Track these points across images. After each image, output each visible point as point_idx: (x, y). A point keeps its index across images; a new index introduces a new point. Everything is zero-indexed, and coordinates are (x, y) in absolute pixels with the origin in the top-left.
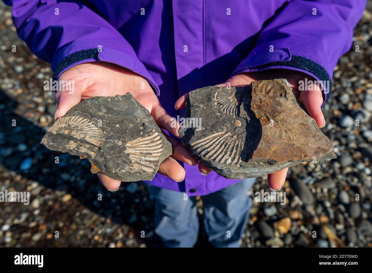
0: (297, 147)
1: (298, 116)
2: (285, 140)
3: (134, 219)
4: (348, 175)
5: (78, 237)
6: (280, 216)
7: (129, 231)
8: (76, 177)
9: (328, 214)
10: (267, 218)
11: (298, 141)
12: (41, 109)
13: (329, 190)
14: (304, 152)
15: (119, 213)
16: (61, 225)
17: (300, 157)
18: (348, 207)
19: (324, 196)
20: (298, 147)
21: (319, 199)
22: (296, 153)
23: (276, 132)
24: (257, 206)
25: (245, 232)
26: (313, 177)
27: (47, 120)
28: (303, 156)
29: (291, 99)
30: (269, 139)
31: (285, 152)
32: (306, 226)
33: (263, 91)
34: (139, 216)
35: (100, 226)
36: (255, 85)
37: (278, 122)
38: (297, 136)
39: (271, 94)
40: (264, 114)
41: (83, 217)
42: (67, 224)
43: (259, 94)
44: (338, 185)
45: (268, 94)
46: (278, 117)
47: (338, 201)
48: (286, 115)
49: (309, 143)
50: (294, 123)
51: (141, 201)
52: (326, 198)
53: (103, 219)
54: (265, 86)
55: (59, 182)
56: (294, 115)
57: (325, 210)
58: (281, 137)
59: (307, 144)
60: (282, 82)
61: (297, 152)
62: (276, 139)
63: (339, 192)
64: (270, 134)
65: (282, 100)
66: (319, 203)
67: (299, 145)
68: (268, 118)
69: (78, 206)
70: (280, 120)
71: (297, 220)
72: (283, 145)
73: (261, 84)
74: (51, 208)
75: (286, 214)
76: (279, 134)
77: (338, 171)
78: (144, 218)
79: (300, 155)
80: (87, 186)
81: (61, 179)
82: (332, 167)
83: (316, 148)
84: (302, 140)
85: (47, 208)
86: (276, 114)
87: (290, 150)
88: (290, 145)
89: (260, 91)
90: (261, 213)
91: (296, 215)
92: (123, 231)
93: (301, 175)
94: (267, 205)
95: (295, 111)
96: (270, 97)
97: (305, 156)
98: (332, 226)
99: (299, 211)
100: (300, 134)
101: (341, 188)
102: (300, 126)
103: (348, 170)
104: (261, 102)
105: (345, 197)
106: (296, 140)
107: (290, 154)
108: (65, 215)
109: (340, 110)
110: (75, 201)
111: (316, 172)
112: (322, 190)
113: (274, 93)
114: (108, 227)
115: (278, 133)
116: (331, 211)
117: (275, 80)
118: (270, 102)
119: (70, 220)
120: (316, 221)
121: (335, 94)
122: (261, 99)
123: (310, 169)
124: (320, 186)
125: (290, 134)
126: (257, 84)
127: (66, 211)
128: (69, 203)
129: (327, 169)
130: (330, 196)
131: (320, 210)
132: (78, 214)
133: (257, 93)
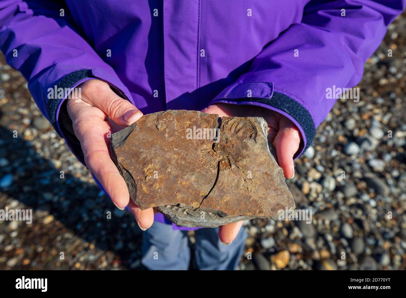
0: (253, 200)
1: (263, 164)
2: (242, 190)
3: (120, 245)
4: (351, 206)
5: (58, 264)
6: (278, 249)
7: (114, 259)
8: (60, 197)
9: (329, 249)
10: (264, 251)
11: (257, 192)
12: (27, 121)
13: (332, 222)
14: (260, 207)
15: (103, 239)
16: (40, 249)
17: (254, 213)
18: (351, 241)
19: (326, 229)
20: (255, 201)
21: (320, 231)
22: (251, 208)
23: (234, 180)
24: (253, 237)
25: (240, 265)
26: (314, 207)
27: (32, 133)
28: (258, 211)
29: (260, 143)
30: (224, 187)
31: (239, 204)
32: (305, 261)
33: (232, 128)
34: (126, 242)
35: (82, 253)
36: (226, 121)
37: (239, 168)
38: (257, 187)
39: (240, 134)
40: (227, 156)
41: (65, 241)
42: (47, 248)
43: (226, 133)
44: (341, 217)
45: (237, 133)
46: (240, 162)
47: (341, 234)
48: (250, 160)
49: (268, 197)
50: (257, 171)
51: (129, 226)
52: (328, 231)
53: (86, 245)
54: (236, 124)
55: (41, 202)
56: (259, 162)
57: (326, 243)
58: (237, 186)
59: (266, 198)
60: (255, 121)
61: (252, 206)
62: (231, 188)
63: (342, 225)
64: (226, 181)
65: (250, 143)
66: (320, 235)
67: (256, 198)
68: (229, 162)
69: (60, 229)
70: (242, 166)
71: (296, 254)
72: (238, 196)
73: (232, 121)
74: (29, 231)
75: (284, 246)
76: (237, 183)
77: (341, 202)
78: (131, 246)
79: (254, 210)
80: (71, 207)
81: (43, 198)
82: (335, 197)
83: (274, 205)
84: (261, 192)
85: (25, 230)
86: (240, 158)
87: (245, 203)
88: (247, 197)
89: (228, 129)
90: (258, 245)
91: (295, 248)
92: (107, 259)
93: (302, 205)
94: (264, 236)
95: (261, 158)
96: (238, 138)
97: (260, 212)
98: (333, 262)
99: (298, 244)
100: (261, 185)
101: (344, 220)
102: (263, 175)
103: (352, 201)
104: (227, 143)
105: (348, 231)
106: (254, 192)
107: (244, 208)
108: (45, 239)
109: (345, 136)
110: (58, 223)
111: (317, 202)
112: (324, 222)
113: (244, 133)
114: (91, 254)
115: (236, 181)
116: (333, 246)
117: (249, 118)
118: (237, 143)
119: (51, 244)
120: (317, 255)
121: (341, 119)
122: (227, 139)
123: (311, 199)
124: (322, 217)
125: (249, 184)
126: (228, 120)
127: (46, 234)
128: (50, 226)
129: (330, 199)
130: (332, 229)
131: (321, 243)
132: (59, 238)
133: (225, 131)
